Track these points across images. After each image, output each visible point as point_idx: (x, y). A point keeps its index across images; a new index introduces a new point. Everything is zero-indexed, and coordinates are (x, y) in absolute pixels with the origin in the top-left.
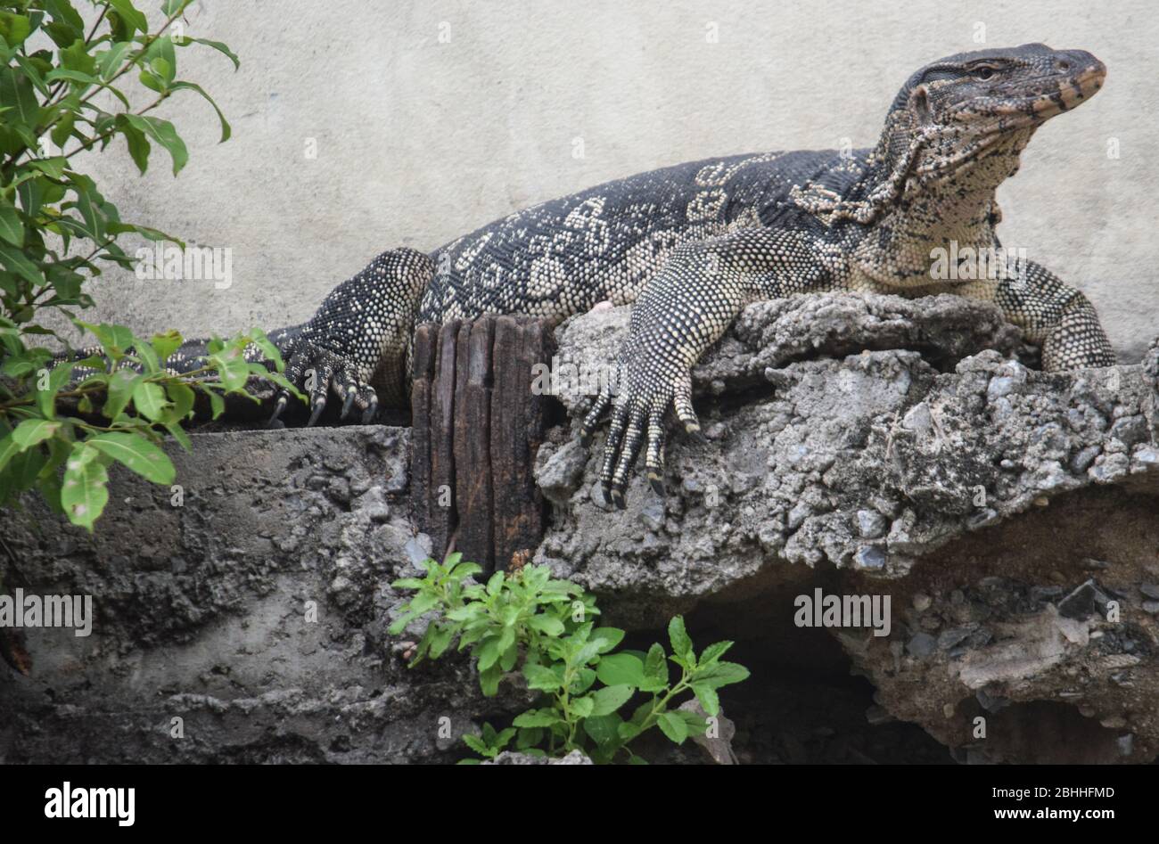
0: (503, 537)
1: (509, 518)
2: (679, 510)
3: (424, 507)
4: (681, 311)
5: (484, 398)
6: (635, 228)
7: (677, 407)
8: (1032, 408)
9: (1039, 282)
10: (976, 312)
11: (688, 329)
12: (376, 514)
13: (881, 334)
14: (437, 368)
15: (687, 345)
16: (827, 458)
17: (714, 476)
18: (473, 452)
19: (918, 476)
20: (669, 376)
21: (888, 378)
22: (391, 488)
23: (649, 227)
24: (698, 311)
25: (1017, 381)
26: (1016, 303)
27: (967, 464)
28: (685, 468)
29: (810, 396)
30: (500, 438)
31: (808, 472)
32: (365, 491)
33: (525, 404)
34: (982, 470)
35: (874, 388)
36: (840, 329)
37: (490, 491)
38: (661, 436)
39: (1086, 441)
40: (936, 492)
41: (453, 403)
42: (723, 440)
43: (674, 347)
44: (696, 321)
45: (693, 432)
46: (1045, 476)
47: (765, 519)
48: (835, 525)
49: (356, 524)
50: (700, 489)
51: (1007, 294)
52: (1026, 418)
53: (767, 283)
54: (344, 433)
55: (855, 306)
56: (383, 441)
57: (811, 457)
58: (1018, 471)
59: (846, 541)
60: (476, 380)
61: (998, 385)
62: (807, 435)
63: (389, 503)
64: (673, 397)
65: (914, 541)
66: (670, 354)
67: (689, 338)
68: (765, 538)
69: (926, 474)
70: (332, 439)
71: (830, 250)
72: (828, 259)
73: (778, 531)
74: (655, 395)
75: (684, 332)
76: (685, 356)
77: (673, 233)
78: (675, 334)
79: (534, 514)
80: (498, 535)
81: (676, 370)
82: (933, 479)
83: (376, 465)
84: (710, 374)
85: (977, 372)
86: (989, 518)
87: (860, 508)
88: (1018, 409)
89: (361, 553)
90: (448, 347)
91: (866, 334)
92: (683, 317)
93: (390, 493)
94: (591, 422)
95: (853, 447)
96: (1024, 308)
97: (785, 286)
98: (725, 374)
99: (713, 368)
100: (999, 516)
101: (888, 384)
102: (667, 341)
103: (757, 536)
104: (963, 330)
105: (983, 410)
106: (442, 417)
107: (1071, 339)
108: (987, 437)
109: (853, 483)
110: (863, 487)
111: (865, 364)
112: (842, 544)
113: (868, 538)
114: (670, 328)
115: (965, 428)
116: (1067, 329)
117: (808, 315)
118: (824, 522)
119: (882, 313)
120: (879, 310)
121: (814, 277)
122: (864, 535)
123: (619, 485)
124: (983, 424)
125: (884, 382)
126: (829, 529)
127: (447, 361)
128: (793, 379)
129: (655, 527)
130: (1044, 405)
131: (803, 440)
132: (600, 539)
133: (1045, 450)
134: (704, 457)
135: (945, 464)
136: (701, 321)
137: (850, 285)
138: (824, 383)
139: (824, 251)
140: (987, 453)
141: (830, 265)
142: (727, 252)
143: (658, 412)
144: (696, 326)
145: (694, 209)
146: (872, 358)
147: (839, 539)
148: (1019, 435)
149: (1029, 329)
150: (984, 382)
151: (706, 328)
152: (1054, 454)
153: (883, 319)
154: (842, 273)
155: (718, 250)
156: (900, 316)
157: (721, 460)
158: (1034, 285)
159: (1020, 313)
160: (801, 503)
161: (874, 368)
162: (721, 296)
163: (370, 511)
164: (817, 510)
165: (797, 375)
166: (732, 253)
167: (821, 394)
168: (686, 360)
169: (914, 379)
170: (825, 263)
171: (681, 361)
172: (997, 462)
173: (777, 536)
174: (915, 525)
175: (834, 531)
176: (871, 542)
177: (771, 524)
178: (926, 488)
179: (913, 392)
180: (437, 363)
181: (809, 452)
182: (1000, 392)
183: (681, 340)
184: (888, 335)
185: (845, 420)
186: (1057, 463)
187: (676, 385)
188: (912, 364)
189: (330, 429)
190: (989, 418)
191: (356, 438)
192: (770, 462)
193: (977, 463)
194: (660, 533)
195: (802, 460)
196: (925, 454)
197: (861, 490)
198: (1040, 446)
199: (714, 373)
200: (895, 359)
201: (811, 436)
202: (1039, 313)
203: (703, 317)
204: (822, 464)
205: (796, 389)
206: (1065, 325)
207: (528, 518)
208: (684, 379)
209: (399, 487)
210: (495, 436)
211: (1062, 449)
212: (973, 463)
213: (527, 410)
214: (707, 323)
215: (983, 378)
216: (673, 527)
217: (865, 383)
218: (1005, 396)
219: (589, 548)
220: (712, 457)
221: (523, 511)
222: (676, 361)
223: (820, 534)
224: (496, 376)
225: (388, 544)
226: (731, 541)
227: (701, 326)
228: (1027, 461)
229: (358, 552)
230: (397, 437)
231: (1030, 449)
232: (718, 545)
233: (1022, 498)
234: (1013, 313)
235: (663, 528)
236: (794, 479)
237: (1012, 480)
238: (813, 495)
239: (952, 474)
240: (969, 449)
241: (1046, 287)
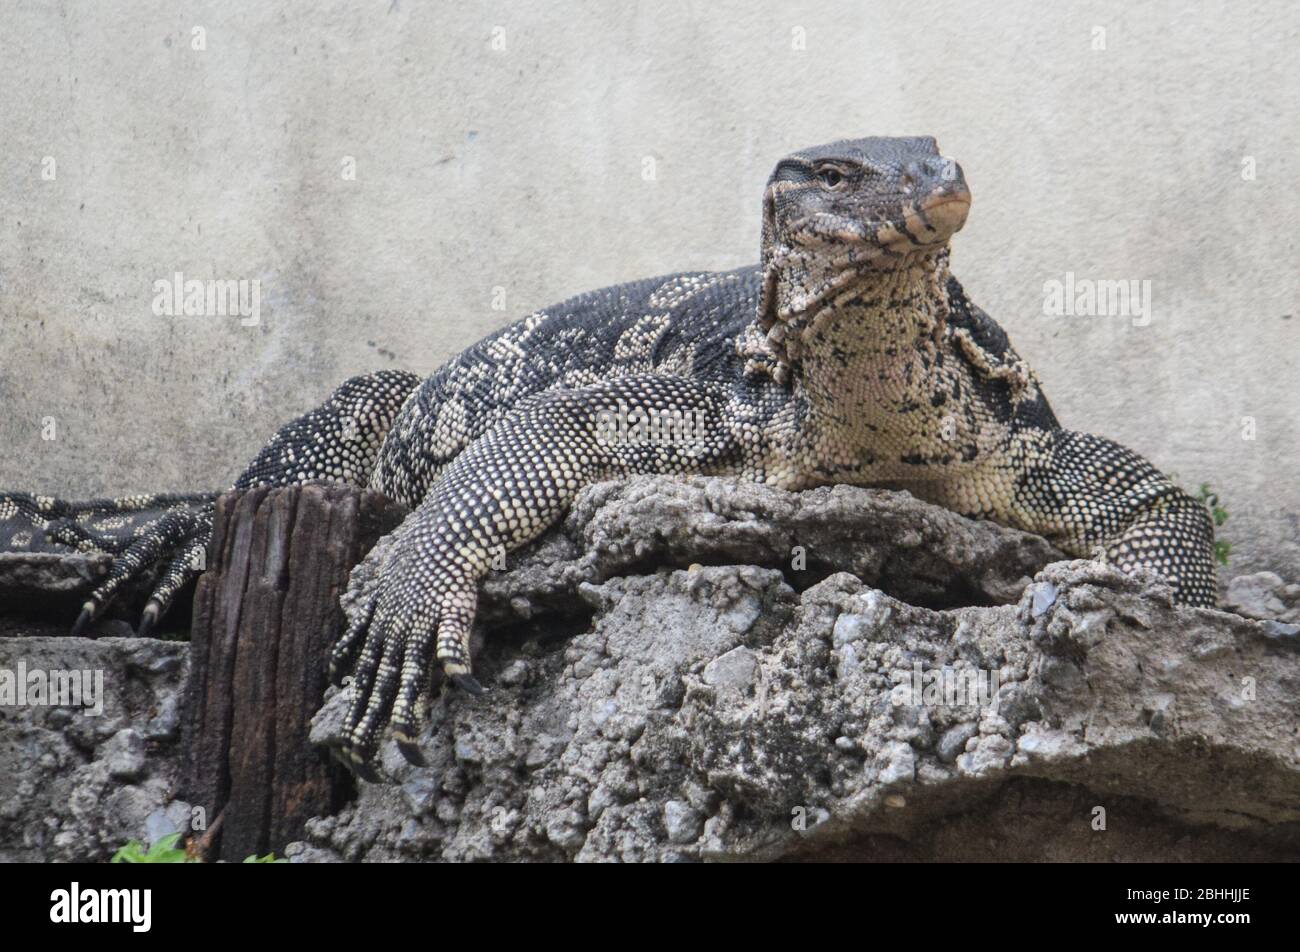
0: (282, 812)
1: (291, 785)
2: (458, 786)
3: (191, 762)
4: (473, 493)
5: (275, 605)
6: (551, 364)
7: (440, 636)
8: (880, 662)
9: (1102, 473)
10: (887, 514)
11: (476, 520)
12: (119, 769)
13: (720, 541)
14: (225, 558)
15: (472, 545)
16: (638, 721)
17: (495, 739)
18: (255, 686)
19: (715, 755)
20: (436, 589)
21: (719, 607)
22: (154, 732)
23: (568, 362)
24: (498, 494)
25: (866, 621)
26: (1053, 503)
27: (781, 737)
28: (462, 725)
29: (626, 628)
30: (289, 666)
31: (616, 739)
32: (111, 735)
33: (323, 618)
34: (809, 751)
35: (699, 621)
36: (666, 530)
37: (271, 746)
38: (418, 678)
39: (955, 715)
40: (734, 780)
41: (241, 611)
42: (526, 685)
43: (451, 546)
44: (491, 509)
45: (454, 675)
46: (885, 763)
47: (556, 807)
48: (635, 821)
49: (89, 782)
50: (477, 759)
51: (1040, 489)
52: (872, 676)
53: (636, 457)
54: (99, 648)
55: (686, 497)
56: (150, 662)
57: (618, 718)
58: (859, 755)
59: (647, 845)
60: (270, 580)
61: (846, 626)
62: (618, 685)
63: (149, 754)
64: (439, 620)
65: (729, 849)
66: (444, 555)
67: (477, 534)
68: (554, 835)
69: (725, 752)
70: (84, 655)
71: (744, 413)
72: (738, 425)
73: (572, 826)
74: (415, 617)
75: (469, 524)
76: (466, 560)
78: (456, 527)
79: (324, 781)
80: (275, 809)
81: (449, 581)
82: (734, 760)
83: (142, 697)
84: (508, 588)
85: (822, 604)
86: (819, 822)
87: (671, 798)
88: (863, 663)
89: (90, 827)
90: (245, 528)
91: (698, 540)
92: (472, 503)
93: (152, 739)
94: (340, 651)
95: (668, 706)
96: (1065, 510)
97: (664, 463)
98: (531, 589)
99: (513, 579)
100: (834, 818)
101: (717, 615)
102: (442, 536)
103: (545, 831)
105: (825, 664)
106: (225, 631)
107: (1132, 557)
108: (826, 702)
109: (663, 760)
110: (676, 766)
111: (690, 584)
112: (642, 849)
113: (677, 842)
114: (451, 519)
115: (799, 687)
116: (1128, 542)
117: (627, 509)
118: (623, 815)
119: (726, 510)
120: (722, 506)
121: (716, 452)
122: (671, 837)
124: (823, 682)
125: (713, 612)
126: (629, 828)
127: (241, 547)
128: (609, 601)
129: (417, 810)
130: (893, 659)
131: (613, 693)
132: (381, 822)
133: (890, 726)
134: (490, 711)
135: (752, 740)
136: (498, 509)
137: (767, 467)
138: (644, 609)
139: (736, 413)
140: (821, 725)
141: (739, 434)
142: (581, 408)
143: (418, 642)
144: (490, 516)
145: (627, 342)
146: (701, 577)
147: (639, 843)
148: (859, 703)
149: (1074, 541)
150: (828, 620)
151: (507, 522)
152: (903, 731)
153: (729, 518)
154: (756, 448)
155: (569, 404)
156: (752, 515)
157: (513, 716)
158: (1093, 477)
159: (1058, 517)
160: (601, 786)
161: (703, 592)
162: (542, 474)
163: (112, 765)
164: (622, 798)
165: (615, 595)
167: (638, 625)
168: (467, 567)
169: (764, 609)
170: (733, 431)
171: (459, 567)
172: (832, 738)
173: (569, 832)
174: (730, 826)
175: (634, 829)
176: (679, 849)
177: (562, 814)
178: (723, 773)
179: (760, 630)
180: (226, 551)
181: (618, 709)
182: (844, 636)
183: (463, 536)
184: (731, 543)
185: (662, 667)
186: (905, 746)
187: (446, 604)
188: (765, 588)
189: (86, 641)
190: (833, 675)
191: (110, 657)
192: (571, 723)
193: (799, 739)
194: (426, 820)
195: (607, 722)
196: (725, 722)
197: (672, 770)
198: (884, 719)
199: (514, 586)
200: (733, 580)
201: (622, 687)
202: (1089, 518)
203: (504, 504)
204: (631, 729)
205: (610, 616)
206: (1127, 536)
207: (315, 787)
208: (461, 595)
209: (165, 732)
210: (282, 664)
211: (916, 725)
212: (793, 739)
213: (326, 627)
214: (509, 513)
215: (829, 614)
216: (447, 811)
217: (691, 612)
218: (850, 642)
219: (367, 836)
220: (501, 710)
221: (309, 776)
222: (451, 568)
223: (619, 833)
224: (291, 573)
225: (125, 815)
226: (516, 837)
227: (497, 518)
228: (867, 742)
229: (86, 824)
230: (180, 657)
231: (873, 723)
232: (499, 842)
233: (863, 795)
234: (1050, 517)
235: (432, 812)
236: (596, 749)
237: (852, 768)
238: (616, 775)
239: (759, 754)
240: (791, 719)
241: (1113, 480)
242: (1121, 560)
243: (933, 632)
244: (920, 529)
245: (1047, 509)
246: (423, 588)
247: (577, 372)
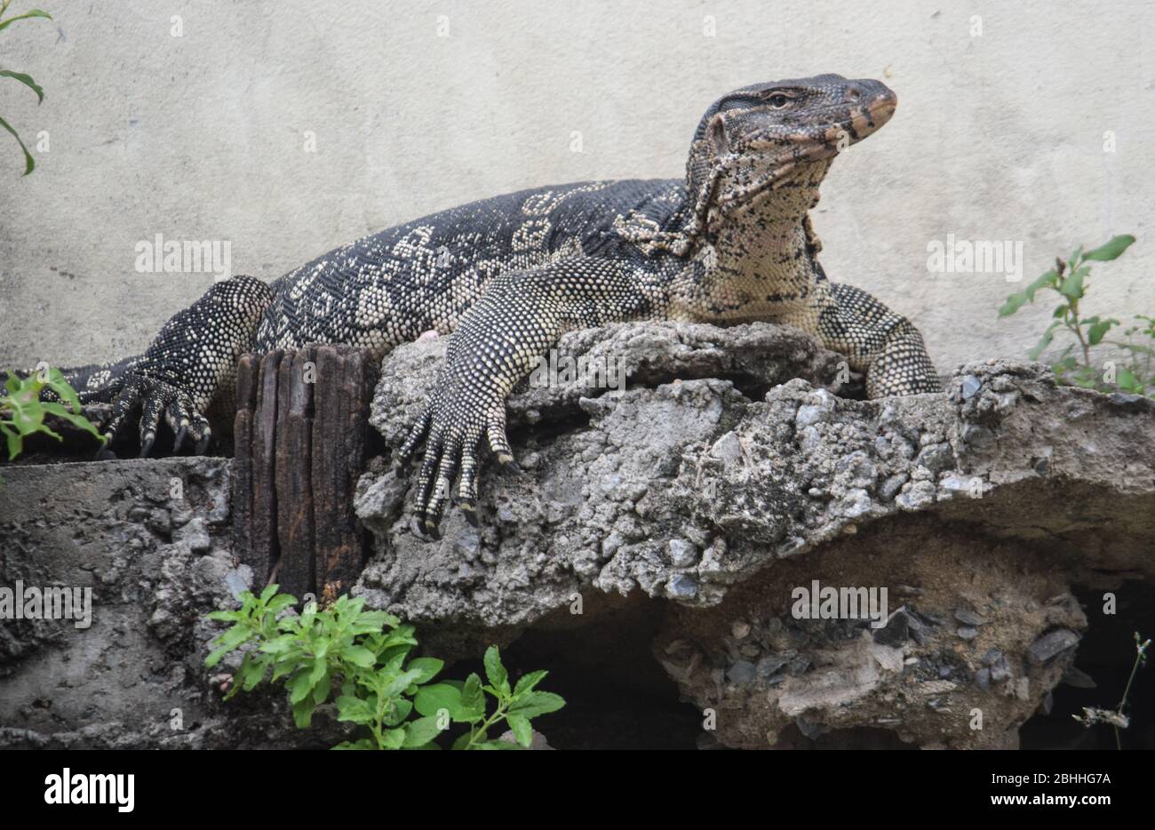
0: (325, 567)
1: (330, 549)
2: (495, 540)
3: (246, 538)
4: (495, 341)
5: (305, 428)
6: (461, 257)
7: (490, 437)
8: (839, 437)
9: (863, 309)
10: (790, 340)
11: (502, 359)
12: (197, 546)
13: (692, 363)
14: (258, 399)
15: (501, 375)
16: (640, 487)
17: (528, 506)
18: (294, 483)
19: (725, 506)
20: (482, 406)
21: (700, 407)
22: (213, 519)
23: (475, 256)
24: (513, 340)
25: (824, 409)
26: (839, 331)
27: (775, 492)
28: (500, 498)
29: (623, 426)
30: (321, 468)
31: (622, 501)
32: (187, 522)
33: (345, 435)
34: (791, 499)
35: (685, 417)
36: (652, 358)
37: (311, 521)
38: (474, 467)
39: (893, 469)
40: (744, 521)
41: (275, 434)
42: (538, 470)
43: (488, 377)
44: (510, 351)
45: (505, 463)
46: (851, 504)
47: (578, 549)
48: (647, 554)
49: (177, 555)
50: (515, 519)
51: (830, 321)
52: (834, 446)
54: (165, 465)
55: (666, 335)
56: (205, 472)
57: (624, 486)
58: (826, 499)
59: (658, 570)
60: (297, 411)
61: (806, 414)
62: (620, 464)
63: (210, 535)
64: (486, 427)
65: (725, 569)
66: (484, 384)
67: (503, 368)
68: (579, 568)
69: (734, 503)
70: (154, 470)
71: (649, 279)
72: (647, 287)
73: (592, 561)
74: (468, 426)
75: (498, 362)
76: (498, 386)
77: (498, 263)
78: (489, 364)
79: (356, 544)
80: (319, 565)
81: (489, 400)
82: (741, 508)
83: (198, 497)
84: (525, 404)
85: (785, 401)
86: (798, 546)
87: (672, 537)
88: (825, 438)
89: (181, 585)
90: (270, 377)
91: (677, 363)
92: (497, 347)
93: (212, 524)
94: (405, 452)
95: (665, 476)
96: (847, 335)
97: (603, 315)
98: (540, 404)
99: (528, 398)
100: (808, 544)
101: (699, 413)
102: (480, 371)
103: (571, 566)
104: (777, 358)
105: (792, 438)
106: (264, 448)
107: (894, 365)
108: (796, 466)
109: (665, 513)
110: (675, 516)
111: (676, 393)
112: (654, 573)
113: (680, 567)
114: (484, 359)
115: (774, 457)
116: (890, 355)
117: (620, 345)
118: (636, 551)
119: (693, 342)
120: (691, 339)
121: (633, 306)
122: (676, 564)
123: (433, 515)
124: (792, 453)
125: (695, 411)
126: (642, 558)
127: (269, 390)
128: (606, 408)
129: (470, 557)
130: (851, 434)
131: (617, 470)
132: (418, 569)
133: (851, 478)
134: (519, 487)
135: (753, 493)
136: (515, 351)
137: (669, 314)
138: (637, 412)
139: (643, 280)
140: (796, 481)
141: (649, 294)
142: (545, 282)
143: (472, 443)
144: (510, 356)
145: (520, 239)
146: (683, 388)
147: (651, 568)
148: (826, 464)
149: (853, 356)
150: (792, 411)
151: (521, 358)
152: (861, 482)
153: (695, 348)
154: (661, 302)
155: (536, 279)
156: (712, 345)
157: (536, 489)
158: (859, 312)
159: (843, 340)
160: (614, 533)
161: (686, 398)
162: (536, 326)
163: (191, 543)
164: (631, 539)
165: (611, 404)
166: (549, 283)
167: (633, 423)
168: (500, 390)
169: (725, 407)
170: (644, 292)
171: (495, 391)
172: (805, 490)
173: (591, 565)
174: (726, 553)
175: (646, 560)
176: (683, 571)
177: (585, 553)
178: (734, 517)
179: (725, 421)
180: (259, 394)
181: (622, 481)
182: (807, 421)
183: (494, 370)
184: (700, 364)
185: (657, 450)
186: (864, 491)
187: (490, 415)
188: (724, 393)
189: (152, 461)
190: (797, 447)
191: (177, 470)
192: (584, 491)
193: (784, 491)
194: (475, 563)
195: (615, 489)
196: (733, 483)
197: (672, 519)
198: (847, 474)
199: (529, 402)
200: (706, 388)
201: (624, 465)
202: (863, 340)
203: (518, 347)
204: (634, 493)
205: (609, 419)
206: (888, 351)
207: (350, 549)
208: (498, 409)
209: (221, 519)
210: (316, 466)
211: (869, 477)
212: (781, 492)
213: (348, 441)
214: (522, 353)
215: (792, 407)
216: (488, 557)
217: (676, 412)
218: (812, 424)
219: (407, 579)
220: (527, 486)
221: (344, 541)
222: (490, 391)
223: (633, 563)
224: (316, 406)
225: (208, 576)
226: (546, 571)
227: (515, 356)
228: (834, 489)
229: (178, 584)
230: (220, 468)
231: (837, 478)
232: (532, 575)
233: (830, 526)
234: (837, 340)
235: (479, 558)
236: (608, 509)
237: (820, 509)
238: (626, 524)
239: (760, 503)
240: (777, 478)
241: (870, 314)
242: (887, 367)
243: (859, 415)
244: (806, 350)
245: (835, 335)
246: (472, 406)
247: (485, 261)
